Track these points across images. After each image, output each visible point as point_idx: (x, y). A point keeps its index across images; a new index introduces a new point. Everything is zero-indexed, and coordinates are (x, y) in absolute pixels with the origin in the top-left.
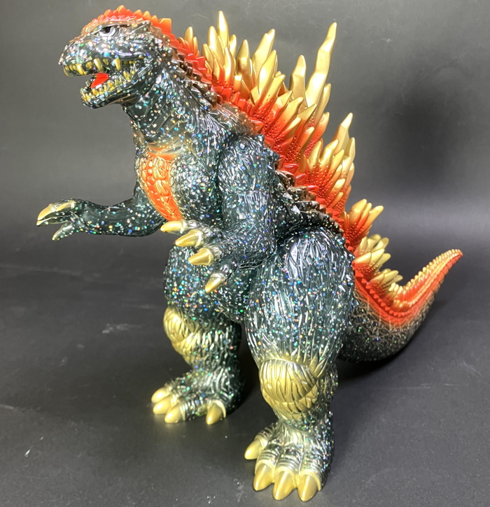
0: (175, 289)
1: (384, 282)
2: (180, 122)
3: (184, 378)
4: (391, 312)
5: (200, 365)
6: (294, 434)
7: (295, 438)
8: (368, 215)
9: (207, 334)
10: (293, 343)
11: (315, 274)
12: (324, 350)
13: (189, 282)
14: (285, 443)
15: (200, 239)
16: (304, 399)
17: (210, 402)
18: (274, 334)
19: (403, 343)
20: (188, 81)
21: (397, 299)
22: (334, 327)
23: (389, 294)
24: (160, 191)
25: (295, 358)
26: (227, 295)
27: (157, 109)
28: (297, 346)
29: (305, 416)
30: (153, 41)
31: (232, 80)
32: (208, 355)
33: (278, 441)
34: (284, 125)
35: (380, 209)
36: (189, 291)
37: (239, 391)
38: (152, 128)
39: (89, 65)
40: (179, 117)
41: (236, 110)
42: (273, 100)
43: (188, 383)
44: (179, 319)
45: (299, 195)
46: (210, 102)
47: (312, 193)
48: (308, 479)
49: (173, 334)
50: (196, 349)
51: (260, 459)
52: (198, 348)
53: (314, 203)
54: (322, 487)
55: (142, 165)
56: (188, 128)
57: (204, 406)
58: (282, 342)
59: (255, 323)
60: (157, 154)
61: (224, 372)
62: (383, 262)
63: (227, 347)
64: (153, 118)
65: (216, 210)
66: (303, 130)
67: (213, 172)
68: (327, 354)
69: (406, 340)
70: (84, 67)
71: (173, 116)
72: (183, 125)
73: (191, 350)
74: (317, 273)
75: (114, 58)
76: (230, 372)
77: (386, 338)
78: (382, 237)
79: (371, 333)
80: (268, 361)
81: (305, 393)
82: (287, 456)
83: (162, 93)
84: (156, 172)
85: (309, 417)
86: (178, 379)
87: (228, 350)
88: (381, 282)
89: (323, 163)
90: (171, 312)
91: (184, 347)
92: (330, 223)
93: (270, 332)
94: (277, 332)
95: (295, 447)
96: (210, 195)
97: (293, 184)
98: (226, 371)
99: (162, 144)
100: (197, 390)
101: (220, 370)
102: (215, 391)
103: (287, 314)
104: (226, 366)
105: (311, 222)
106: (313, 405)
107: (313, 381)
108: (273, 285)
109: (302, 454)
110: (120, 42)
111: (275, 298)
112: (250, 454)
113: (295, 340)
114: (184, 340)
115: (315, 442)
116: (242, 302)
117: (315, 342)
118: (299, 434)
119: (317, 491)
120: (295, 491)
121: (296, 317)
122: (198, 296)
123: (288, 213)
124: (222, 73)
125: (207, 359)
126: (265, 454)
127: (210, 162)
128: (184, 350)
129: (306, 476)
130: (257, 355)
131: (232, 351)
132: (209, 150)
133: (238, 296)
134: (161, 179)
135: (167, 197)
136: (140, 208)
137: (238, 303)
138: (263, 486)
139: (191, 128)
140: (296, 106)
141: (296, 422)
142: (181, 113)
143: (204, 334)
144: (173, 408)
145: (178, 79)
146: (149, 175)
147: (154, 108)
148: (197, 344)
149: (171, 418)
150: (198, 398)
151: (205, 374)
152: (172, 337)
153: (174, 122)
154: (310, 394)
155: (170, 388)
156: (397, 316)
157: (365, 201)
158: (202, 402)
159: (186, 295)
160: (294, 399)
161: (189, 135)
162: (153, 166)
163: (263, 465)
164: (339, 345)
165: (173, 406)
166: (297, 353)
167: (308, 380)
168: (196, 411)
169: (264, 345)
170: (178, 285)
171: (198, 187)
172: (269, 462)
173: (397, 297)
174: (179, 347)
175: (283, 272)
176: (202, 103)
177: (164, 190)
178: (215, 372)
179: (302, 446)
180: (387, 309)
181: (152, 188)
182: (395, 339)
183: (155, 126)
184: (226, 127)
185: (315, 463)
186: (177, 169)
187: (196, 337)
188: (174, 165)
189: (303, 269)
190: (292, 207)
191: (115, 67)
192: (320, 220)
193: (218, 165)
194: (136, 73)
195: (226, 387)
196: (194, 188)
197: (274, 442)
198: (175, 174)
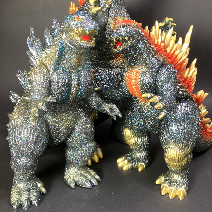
0: (130, 121)
1: (205, 122)
2: (144, 59)
3: (128, 154)
4: (206, 134)
5: (136, 149)
6: (175, 175)
7: (176, 177)
8: (203, 96)
9: (139, 138)
10: (180, 141)
11: (188, 116)
12: (190, 144)
13: (135, 118)
14: (172, 179)
15: (158, 100)
16: (182, 162)
17: (139, 164)
18: (172, 138)
19: (210, 146)
20: (148, 45)
21: (208, 129)
22: (194, 136)
23: (206, 127)
24: (133, 84)
25: (180, 147)
26: (153, 123)
27: (136, 55)
28: (181, 142)
29: (181, 169)
30: (139, 31)
31: (161, 44)
32: (139, 146)
33: (169, 178)
34: (177, 62)
35: (207, 94)
36: (135, 121)
37: (150, 160)
38: (133, 62)
39: (118, 39)
40: (144, 57)
41: (163, 56)
42: (174, 52)
43: (131, 156)
44: (130, 132)
45: (182, 87)
46: (155, 52)
47: (186, 87)
48: (182, 192)
49: (127, 137)
50: (135, 144)
51: (162, 184)
52: (136, 143)
53: (187, 90)
54: (187, 196)
55: (126, 75)
56: (147, 61)
57: (137, 165)
58: (175, 141)
59: (165, 133)
60: (133, 71)
61: (144, 153)
62: (206, 114)
63: (146, 143)
64: (134, 58)
65: (154, 91)
66: (182, 64)
67: (154, 77)
68: (191, 146)
69: (210, 145)
70: (116, 40)
71: (141, 57)
72: (145, 60)
73: (133, 144)
74: (189, 116)
75: (126, 36)
76: (147, 153)
77: (205, 143)
78: (204, 105)
79: (200, 141)
80: (169, 147)
81: (183, 160)
82: (173, 183)
83: (139, 49)
84: (133, 77)
85: (182, 169)
86: (126, 154)
87: (146, 144)
88: (204, 122)
89: (189, 76)
90: (127, 129)
91: (131, 142)
92: (191, 98)
93: (171, 137)
94: (174, 137)
95: (176, 180)
96: (153, 85)
97: (179, 83)
98: (145, 152)
99: (136, 67)
100: (134, 159)
101: (143, 152)
102: (141, 159)
103: (178, 130)
104: (145, 151)
105: (185, 97)
106: (185, 164)
107: (186, 155)
108: (172, 119)
109: (179, 183)
110: (128, 31)
111: (173, 124)
112: (157, 182)
113: (181, 140)
114: (131, 140)
115: (183, 179)
116: (158, 126)
117: (188, 141)
118: (177, 176)
119: (185, 197)
120: (177, 196)
121: (181, 132)
122: (138, 123)
123: (178, 93)
124: (158, 42)
125: (139, 147)
126: (164, 183)
127: (154, 73)
128: (131, 143)
129: (181, 191)
130: (164, 145)
131: (148, 145)
132: (154, 69)
133: (157, 124)
134: (134, 80)
135: (135, 86)
136: (121, 90)
137: (156, 126)
138: (164, 194)
139: (148, 62)
140: (182, 55)
141: (178, 171)
142: (145, 56)
143: (138, 138)
144: (125, 165)
145: (145, 44)
146: (129, 78)
147: (135, 55)
148: (136, 142)
149: (125, 168)
150: (135, 162)
151: (137, 153)
152: (127, 139)
153: (142, 59)
154: (184, 160)
155: (124, 158)
156: (208, 136)
157: (202, 91)
158: (136, 163)
159: (134, 123)
160: (179, 162)
161: (147, 64)
162: (131, 75)
163: (164, 186)
164: (195, 143)
165: (125, 164)
166: (181, 145)
167: (184, 155)
168: (134, 166)
169: (168, 142)
170: (131, 119)
171: (149, 82)
172: (167, 185)
173: (209, 128)
174: (129, 142)
175: (176, 115)
176: (152, 53)
177: (134, 84)
178: (141, 153)
179: (179, 180)
180: (205, 132)
181: (130, 83)
182: (207, 144)
183: (134, 61)
184: (160, 61)
185: (184, 186)
186: (141, 76)
187: (135, 139)
188: (140, 75)
189: (184, 114)
190: (179, 91)
191: (126, 39)
192: (188, 97)
193: (157, 75)
194: (132, 42)
195: (145, 158)
196: (148, 83)
197: (167, 178)
198: (140, 78)
